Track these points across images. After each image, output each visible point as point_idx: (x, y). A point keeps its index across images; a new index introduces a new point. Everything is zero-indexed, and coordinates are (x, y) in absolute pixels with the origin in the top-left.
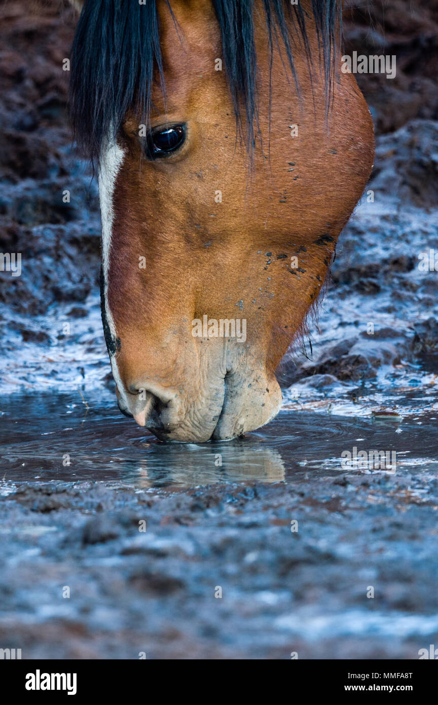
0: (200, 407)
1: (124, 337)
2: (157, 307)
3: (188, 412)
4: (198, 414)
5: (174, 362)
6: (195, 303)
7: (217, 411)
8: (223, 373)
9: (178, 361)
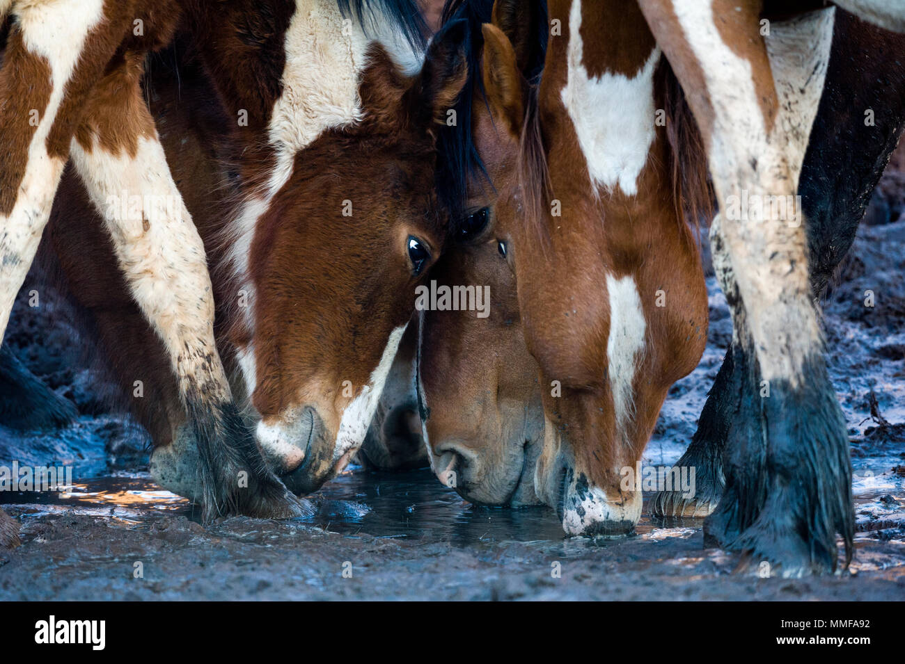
0: (498, 471)
1: (434, 406)
2: (464, 378)
3: (487, 474)
4: (496, 478)
5: (478, 427)
6: (498, 377)
7: (514, 475)
8: (521, 441)
9: (481, 427)
